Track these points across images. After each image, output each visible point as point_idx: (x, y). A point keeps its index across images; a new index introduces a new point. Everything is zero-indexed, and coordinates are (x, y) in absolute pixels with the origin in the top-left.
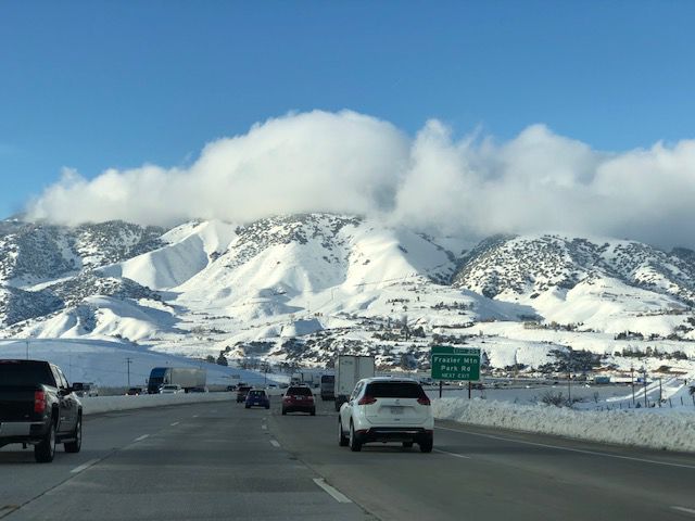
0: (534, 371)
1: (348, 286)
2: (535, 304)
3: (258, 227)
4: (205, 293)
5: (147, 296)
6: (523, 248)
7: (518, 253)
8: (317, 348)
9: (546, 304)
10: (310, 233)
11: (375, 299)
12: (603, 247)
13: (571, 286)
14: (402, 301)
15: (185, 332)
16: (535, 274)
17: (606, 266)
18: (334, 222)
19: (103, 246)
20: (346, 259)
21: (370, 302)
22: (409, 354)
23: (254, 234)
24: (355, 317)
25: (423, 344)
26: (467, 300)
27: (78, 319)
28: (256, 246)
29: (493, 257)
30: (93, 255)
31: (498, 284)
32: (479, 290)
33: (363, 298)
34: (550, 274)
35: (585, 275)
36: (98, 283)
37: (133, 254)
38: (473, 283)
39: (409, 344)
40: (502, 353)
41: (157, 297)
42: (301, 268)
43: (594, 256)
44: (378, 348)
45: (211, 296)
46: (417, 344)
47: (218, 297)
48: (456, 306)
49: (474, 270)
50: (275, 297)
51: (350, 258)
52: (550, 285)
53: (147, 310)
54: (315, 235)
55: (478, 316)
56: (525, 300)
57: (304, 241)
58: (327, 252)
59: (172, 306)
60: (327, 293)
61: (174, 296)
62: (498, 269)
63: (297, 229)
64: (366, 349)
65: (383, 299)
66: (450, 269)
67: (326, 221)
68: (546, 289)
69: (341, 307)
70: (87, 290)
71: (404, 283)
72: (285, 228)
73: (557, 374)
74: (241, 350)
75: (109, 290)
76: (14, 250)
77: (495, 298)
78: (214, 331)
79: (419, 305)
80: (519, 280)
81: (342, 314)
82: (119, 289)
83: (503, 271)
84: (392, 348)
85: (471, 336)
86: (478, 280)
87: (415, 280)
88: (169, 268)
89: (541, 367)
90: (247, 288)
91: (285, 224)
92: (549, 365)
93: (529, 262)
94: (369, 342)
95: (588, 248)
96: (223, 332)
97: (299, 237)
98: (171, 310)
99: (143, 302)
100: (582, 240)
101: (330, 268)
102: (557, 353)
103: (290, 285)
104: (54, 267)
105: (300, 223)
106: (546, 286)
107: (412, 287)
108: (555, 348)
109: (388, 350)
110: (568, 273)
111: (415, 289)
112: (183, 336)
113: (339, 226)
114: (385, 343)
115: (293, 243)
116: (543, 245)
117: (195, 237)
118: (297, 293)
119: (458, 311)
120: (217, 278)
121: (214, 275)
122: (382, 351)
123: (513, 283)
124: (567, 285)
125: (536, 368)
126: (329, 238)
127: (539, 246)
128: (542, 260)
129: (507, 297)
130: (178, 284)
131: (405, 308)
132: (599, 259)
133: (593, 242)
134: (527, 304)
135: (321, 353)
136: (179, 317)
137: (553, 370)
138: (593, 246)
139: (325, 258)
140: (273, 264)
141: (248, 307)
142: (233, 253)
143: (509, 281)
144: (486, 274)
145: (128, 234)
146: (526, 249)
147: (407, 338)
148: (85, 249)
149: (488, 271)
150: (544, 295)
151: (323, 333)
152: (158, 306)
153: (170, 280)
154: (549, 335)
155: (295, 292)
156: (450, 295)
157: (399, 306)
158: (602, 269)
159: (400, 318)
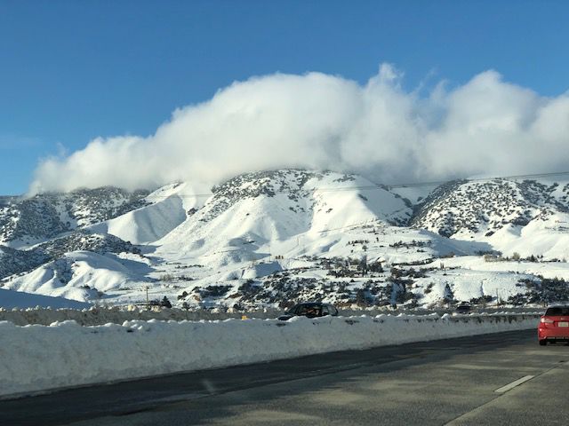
0: (503, 303)
1: (313, 233)
2: (491, 241)
3: (231, 185)
4: (181, 245)
5: (127, 251)
6: (476, 191)
7: (471, 195)
8: (270, 288)
9: (502, 240)
10: (277, 187)
11: (336, 242)
12: (552, 187)
13: (525, 223)
14: (361, 242)
15: (155, 281)
16: (489, 213)
17: (557, 203)
18: (300, 177)
19: (95, 209)
20: (311, 209)
21: (331, 245)
22: (366, 290)
23: (228, 191)
24: (315, 259)
25: (380, 279)
26: (424, 239)
27: (55, 272)
28: (228, 201)
29: (447, 200)
30: (87, 217)
31: (453, 225)
32: (436, 230)
33: (325, 242)
34: (503, 213)
35: (538, 212)
36: (83, 240)
37: (120, 213)
38: (430, 225)
39: (366, 279)
40: (467, 285)
41: (136, 250)
42: (269, 218)
43: (544, 195)
44: (332, 284)
45: (186, 248)
46: (374, 280)
47: (193, 248)
48: (414, 244)
49: (430, 212)
50: (243, 246)
51: (314, 208)
52: (504, 223)
53: (125, 262)
54: (282, 188)
55: (437, 253)
56: (480, 238)
57: (271, 194)
58: (293, 203)
59: (149, 258)
60: (293, 240)
61: (153, 249)
62: (453, 210)
63: (265, 184)
64: (320, 287)
65: (343, 242)
66: (407, 214)
67: (292, 176)
68: (501, 227)
69: (304, 251)
70: (73, 246)
71: (364, 227)
72: (255, 184)
73: (531, 306)
74: (198, 294)
75: (92, 245)
76: (16, 216)
77: (452, 237)
78: (183, 278)
79: (378, 244)
80: (474, 219)
81: (305, 256)
82: (101, 244)
83: (457, 212)
84: (348, 284)
85: (431, 269)
86: (434, 222)
87: (375, 224)
88: (150, 224)
89: (510, 298)
90: (219, 238)
91: (254, 180)
92: (520, 296)
93: (483, 202)
94: (323, 280)
95: (538, 188)
96: (191, 279)
97: (266, 191)
98: (147, 261)
99: (123, 255)
100: (532, 182)
101: (296, 217)
102: (528, 282)
103: (258, 234)
104: (52, 229)
105: (268, 179)
106: (500, 224)
107: (372, 229)
108: (524, 277)
109: (343, 286)
110: (522, 211)
111: (374, 231)
112: (152, 284)
113: (304, 181)
114: (340, 279)
115: (261, 197)
116: (495, 187)
117: (175, 196)
118: (265, 241)
119: (416, 248)
120: (192, 231)
121: (190, 229)
122: (337, 288)
123: (468, 223)
124: (521, 222)
125: (506, 299)
126: (295, 191)
127: (491, 188)
128: (494, 200)
129: (463, 236)
130: (158, 238)
131: (365, 248)
132: (550, 198)
133: (543, 183)
134: (483, 241)
135: (274, 293)
136: (154, 267)
137: (525, 301)
138: (542, 187)
139: (291, 209)
140: (243, 217)
141: (217, 255)
142: (207, 209)
143: (464, 222)
144: (441, 216)
145: (118, 197)
146: (479, 191)
147: (363, 274)
148: (80, 213)
149: (444, 212)
150: (498, 233)
151: (281, 274)
152: (137, 258)
153: (151, 235)
154: (514, 266)
155: (264, 241)
156: (408, 235)
157: (359, 247)
158: (553, 206)
159: (359, 258)
